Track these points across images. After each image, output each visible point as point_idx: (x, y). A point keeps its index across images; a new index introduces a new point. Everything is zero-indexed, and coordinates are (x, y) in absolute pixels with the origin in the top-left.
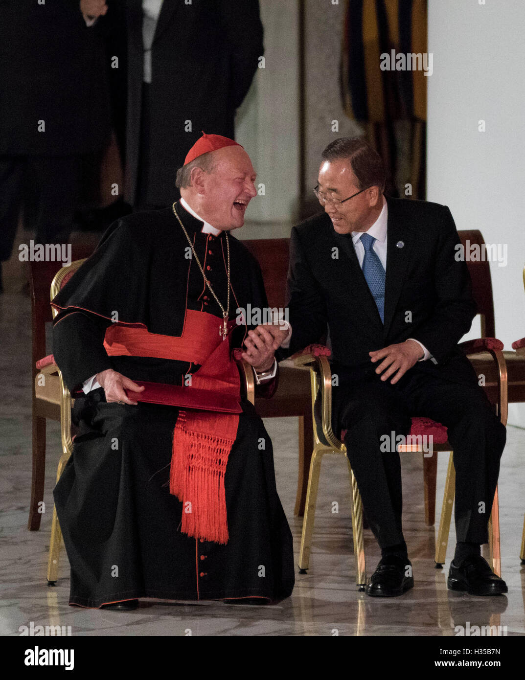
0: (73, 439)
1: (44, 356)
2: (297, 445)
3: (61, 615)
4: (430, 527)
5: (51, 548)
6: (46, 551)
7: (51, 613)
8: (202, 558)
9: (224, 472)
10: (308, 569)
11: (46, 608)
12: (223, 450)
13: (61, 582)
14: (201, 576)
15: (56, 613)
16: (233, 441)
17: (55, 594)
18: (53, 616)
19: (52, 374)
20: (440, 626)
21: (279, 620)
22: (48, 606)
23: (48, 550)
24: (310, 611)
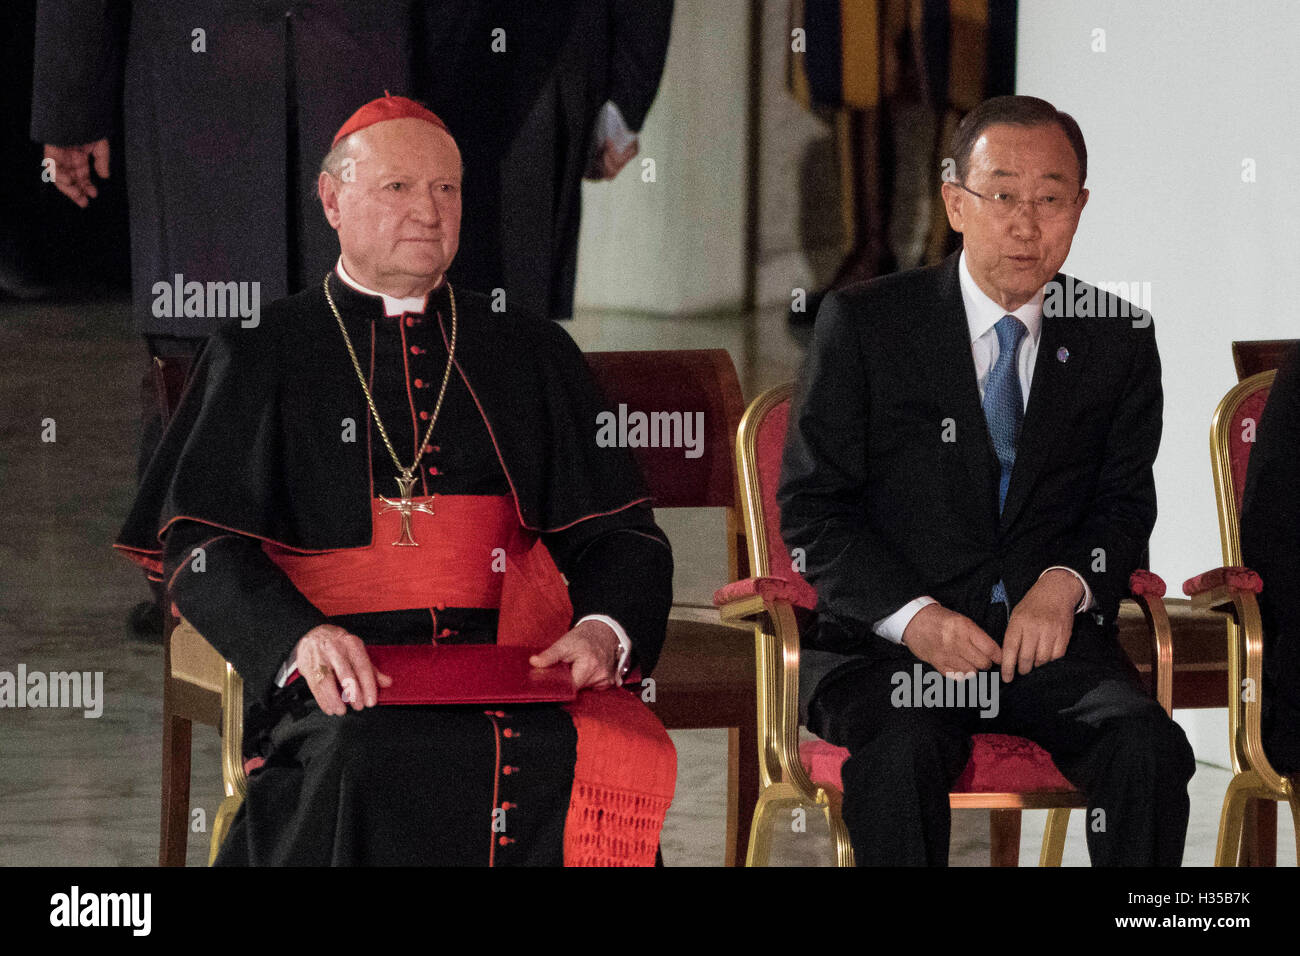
0: (247, 769)
12: (649, 821)
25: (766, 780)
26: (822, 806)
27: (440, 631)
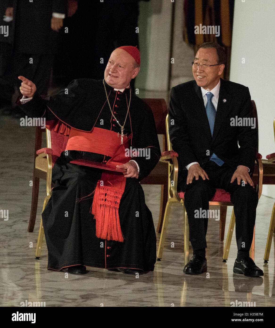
0: (52, 189)
1: (40, 148)
2: (160, 198)
3: (41, 273)
4: (221, 242)
5: (38, 241)
6: (35, 242)
7: (36, 272)
8: (108, 248)
9: (118, 207)
10: (161, 259)
11: (34, 270)
12: (118, 197)
13: (42, 258)
14: (107, 256)
15: (39, 272)
16: (123, 193)
17: (39, 263)
18: (37, 274)
19: (44, 157)
20: (223, 290)
21: (146, 282)
22: (35, 269)
23: (37, 242)
24: (161, 279)
25: (170, 197)
26: (182, 203)
27: (104, 161)
